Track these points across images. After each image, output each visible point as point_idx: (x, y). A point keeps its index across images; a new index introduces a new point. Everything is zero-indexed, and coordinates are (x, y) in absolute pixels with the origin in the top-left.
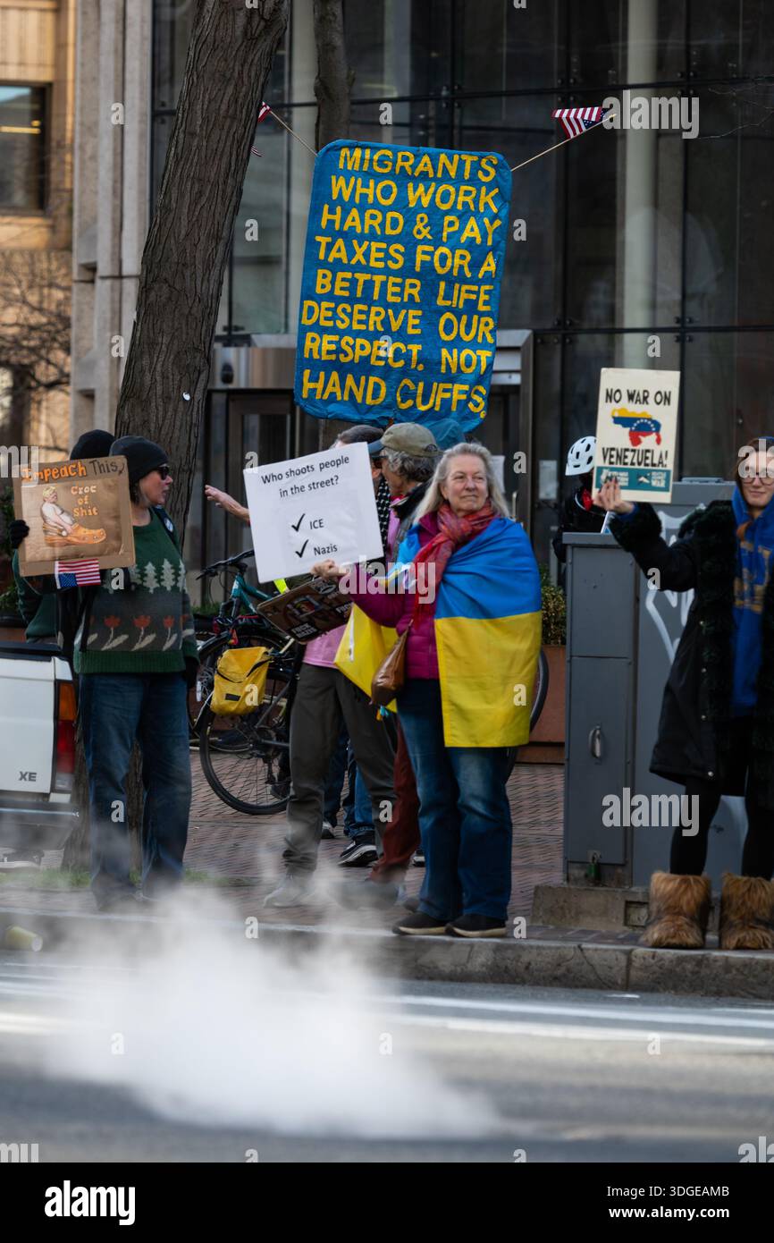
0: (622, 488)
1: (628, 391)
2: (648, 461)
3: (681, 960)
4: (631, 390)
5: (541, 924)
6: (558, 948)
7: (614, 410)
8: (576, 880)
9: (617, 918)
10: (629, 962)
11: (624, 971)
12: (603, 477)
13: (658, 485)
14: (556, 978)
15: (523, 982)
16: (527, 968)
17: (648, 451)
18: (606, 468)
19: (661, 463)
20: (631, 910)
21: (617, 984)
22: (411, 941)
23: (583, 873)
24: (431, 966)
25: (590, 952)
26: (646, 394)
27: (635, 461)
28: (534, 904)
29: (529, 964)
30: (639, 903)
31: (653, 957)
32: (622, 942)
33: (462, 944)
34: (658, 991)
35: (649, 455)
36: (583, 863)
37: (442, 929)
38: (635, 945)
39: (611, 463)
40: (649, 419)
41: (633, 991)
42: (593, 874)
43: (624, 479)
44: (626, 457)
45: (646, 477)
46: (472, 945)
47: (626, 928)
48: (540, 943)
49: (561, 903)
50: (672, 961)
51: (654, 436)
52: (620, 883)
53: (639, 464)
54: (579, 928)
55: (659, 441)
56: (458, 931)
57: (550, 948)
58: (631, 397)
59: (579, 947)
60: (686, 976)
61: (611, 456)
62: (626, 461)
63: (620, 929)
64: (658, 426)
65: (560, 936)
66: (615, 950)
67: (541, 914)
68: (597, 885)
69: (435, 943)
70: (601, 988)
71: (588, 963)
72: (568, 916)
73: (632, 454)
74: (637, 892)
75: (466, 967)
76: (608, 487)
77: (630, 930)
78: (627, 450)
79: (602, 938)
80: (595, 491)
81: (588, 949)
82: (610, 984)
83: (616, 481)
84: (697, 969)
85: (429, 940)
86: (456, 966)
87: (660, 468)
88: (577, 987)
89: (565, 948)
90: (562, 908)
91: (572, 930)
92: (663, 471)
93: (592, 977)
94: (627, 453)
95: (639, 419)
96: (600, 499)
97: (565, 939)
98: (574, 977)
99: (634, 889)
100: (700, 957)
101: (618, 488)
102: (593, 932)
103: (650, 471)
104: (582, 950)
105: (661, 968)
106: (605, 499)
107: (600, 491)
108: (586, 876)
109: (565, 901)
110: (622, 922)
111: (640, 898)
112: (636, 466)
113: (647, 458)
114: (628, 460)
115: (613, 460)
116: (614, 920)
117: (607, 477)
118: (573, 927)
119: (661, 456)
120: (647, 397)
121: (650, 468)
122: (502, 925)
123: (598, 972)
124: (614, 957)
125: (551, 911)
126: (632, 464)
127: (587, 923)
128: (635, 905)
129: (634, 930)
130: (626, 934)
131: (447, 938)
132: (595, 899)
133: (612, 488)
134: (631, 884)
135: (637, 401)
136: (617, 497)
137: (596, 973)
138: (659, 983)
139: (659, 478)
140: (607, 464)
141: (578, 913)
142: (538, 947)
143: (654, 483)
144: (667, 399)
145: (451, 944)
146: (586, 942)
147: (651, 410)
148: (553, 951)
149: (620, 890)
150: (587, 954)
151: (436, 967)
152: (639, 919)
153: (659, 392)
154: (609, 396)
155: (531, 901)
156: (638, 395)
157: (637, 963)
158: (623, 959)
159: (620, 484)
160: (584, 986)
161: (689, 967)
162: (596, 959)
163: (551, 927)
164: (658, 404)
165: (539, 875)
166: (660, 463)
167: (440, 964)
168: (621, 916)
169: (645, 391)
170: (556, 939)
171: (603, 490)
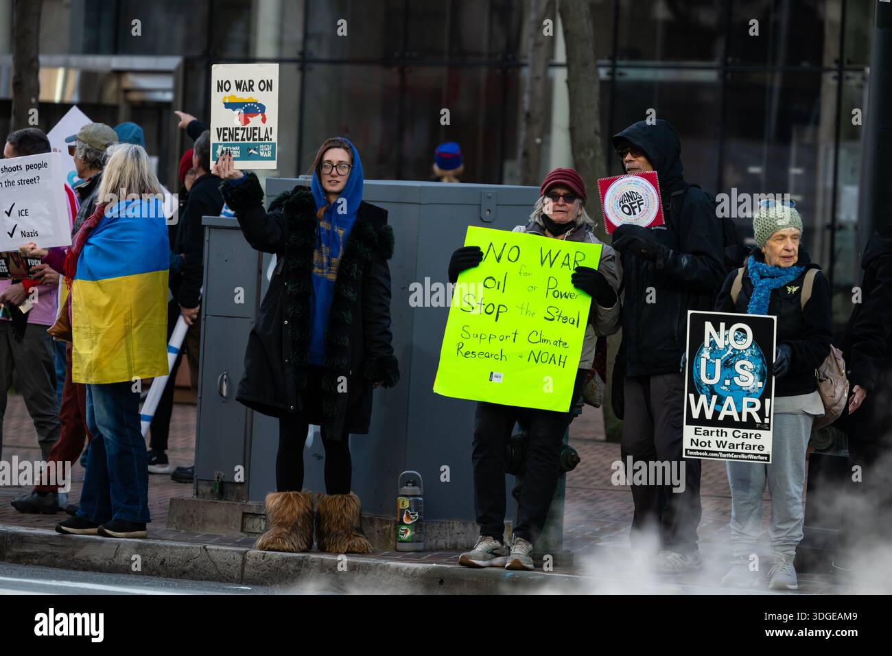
0: (235, 159)
1: (236, 81)
2: (256, 137)
3: (285, 560)
4: (239, 80)
5: (174, 529)
6: (188, 548)
7: (225, 98)
8: (204, 495)
9: (235, 526)
10: (244, 561)
11: (240, 567)
12: (219, 152)
13: (266, 155)
14: (185, 572)
15: (159, 575)
16: (162, 563)
17: (256, 128)
18: (221, 144)
19: (267, 137)
20: (247, 520)
21: (234, 577)
22: (70, 539)
23: (209, 489)
24: (85, 559)
25: (214, 552)
26: (251, 83)
27: (245, 137)
28: (169, 513)
29: (164, 560)
30: (253, 514)
31: (263, 558)
32: (239, 545)
33: (111, 543)
34: (266, 584)
35: (256, 131)
36: (210, 482)
37: (95, 530)
38: (250, 548)
39: (224, 140)
40: (256, 103)
41: (247, 584)
42: (217, 491)
43: (236, 152)
44: (237, 134)
45: (255, 150)
46: (119, 544)
47: (242, 534)
48: (173, 544)
49: (191, 512)
50: (278, 561)
51: (260, 117)
52: (238, 499)
53: (249, 139)
54: (204, 534)
55: (264, 120)
56: (108, 531)
57: (181, 548)
58: (238, 86)
59: (204, 547)
60: (289, 573)
61: (225, 134)
62: (237, 137)
63: (238, 534)
64: (263, 108)
65: (190, 539)
66: (233, 551)
67: (175, 521)
68: (220, 499)
69: (89, 541)
70: (221, 581)
71: (211, 560)
72: (196, 523)
73: (243, 131)
74: (253, 505)
75: (114, 562)
76: (224, 160)
77: (245, 536)
78: (238, 129)
79: (223, 542)
80: (212, 164)
81: (211, 550)
82: (228, 578)
83: (230, 155)
84: (297, 568)
85: (84, 539)
86: (106, 560)
87: (267, 141)
88: (201, 580)
89: (193, 548)
90: (192, 517)
91: (200, 534)
92: (269, 144)
93: (214, 572)
94: (238, 131)
95: (247, 103)
96: (217, 169)
97: (193, 541)
98: (199, 571)
99: (250, 503)
100: (301, 559)
101: (231, 161)
102: (215, 536)
103: (258, 145)
104: (206, 550)
105: (269, 566)
106: (221, 170)
107: (216, 164)
108: (212, 491)
109: (194, 511)
110: (240, 528)
111: (254, 510)
112: (246, 141)
113: (255, 134)
114: (239, 137)
115: (226, 137)
116: (233, 528)
117: (222, 152)
118: (199, 532)
119: (267, 132)
120: (253, 85)
121: (258, 142)
122: (143, 528)
123: (219, 568)
124: (232, 557)
125: (183, 519)
126: (243, 139)
127: (211, 529)
128: (251, 516)
129: (249, 536)
130: (243, 538)
131: (99, 538)
132: (219, 510)
133: (227, 160)
134: (248, 500)
135: (244, 88)
136: (231, 167)
137: (217, 569)
138: (267, 578)
139: (266, 149)
140: (221, 141)
141: (204, 521)
142: (172, 547)
143: (262, 154)
144: (269, 86)
145: (102, 542)
146: (210, 544)
147: (256, 96)
148: (183, 550)
149: (239, 503)
150: (211, 553)
151: (89, 561)
152: (253, 526)
153: (263, 81)
154: (221, 87)
155: (167, 511)
156: (245, 83)
157: (250, 562)
158: (239, 558)
159: (233, 156)
160: (207, 579)
161: (292, 566)
162: (217, 557)
163: (183, 531)
164: (262, 90)
165: (174, 490)
166: (265, 137)
167: (92, 558)
168: (239, 524)
169: (250, 81)
170: (186, 541)
171: (220, 161)
